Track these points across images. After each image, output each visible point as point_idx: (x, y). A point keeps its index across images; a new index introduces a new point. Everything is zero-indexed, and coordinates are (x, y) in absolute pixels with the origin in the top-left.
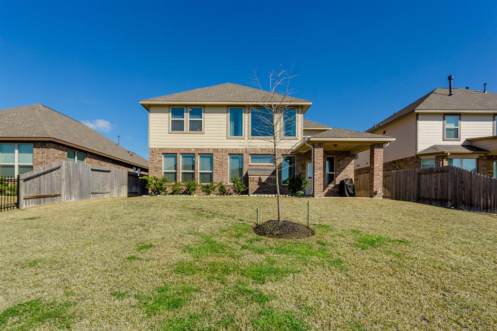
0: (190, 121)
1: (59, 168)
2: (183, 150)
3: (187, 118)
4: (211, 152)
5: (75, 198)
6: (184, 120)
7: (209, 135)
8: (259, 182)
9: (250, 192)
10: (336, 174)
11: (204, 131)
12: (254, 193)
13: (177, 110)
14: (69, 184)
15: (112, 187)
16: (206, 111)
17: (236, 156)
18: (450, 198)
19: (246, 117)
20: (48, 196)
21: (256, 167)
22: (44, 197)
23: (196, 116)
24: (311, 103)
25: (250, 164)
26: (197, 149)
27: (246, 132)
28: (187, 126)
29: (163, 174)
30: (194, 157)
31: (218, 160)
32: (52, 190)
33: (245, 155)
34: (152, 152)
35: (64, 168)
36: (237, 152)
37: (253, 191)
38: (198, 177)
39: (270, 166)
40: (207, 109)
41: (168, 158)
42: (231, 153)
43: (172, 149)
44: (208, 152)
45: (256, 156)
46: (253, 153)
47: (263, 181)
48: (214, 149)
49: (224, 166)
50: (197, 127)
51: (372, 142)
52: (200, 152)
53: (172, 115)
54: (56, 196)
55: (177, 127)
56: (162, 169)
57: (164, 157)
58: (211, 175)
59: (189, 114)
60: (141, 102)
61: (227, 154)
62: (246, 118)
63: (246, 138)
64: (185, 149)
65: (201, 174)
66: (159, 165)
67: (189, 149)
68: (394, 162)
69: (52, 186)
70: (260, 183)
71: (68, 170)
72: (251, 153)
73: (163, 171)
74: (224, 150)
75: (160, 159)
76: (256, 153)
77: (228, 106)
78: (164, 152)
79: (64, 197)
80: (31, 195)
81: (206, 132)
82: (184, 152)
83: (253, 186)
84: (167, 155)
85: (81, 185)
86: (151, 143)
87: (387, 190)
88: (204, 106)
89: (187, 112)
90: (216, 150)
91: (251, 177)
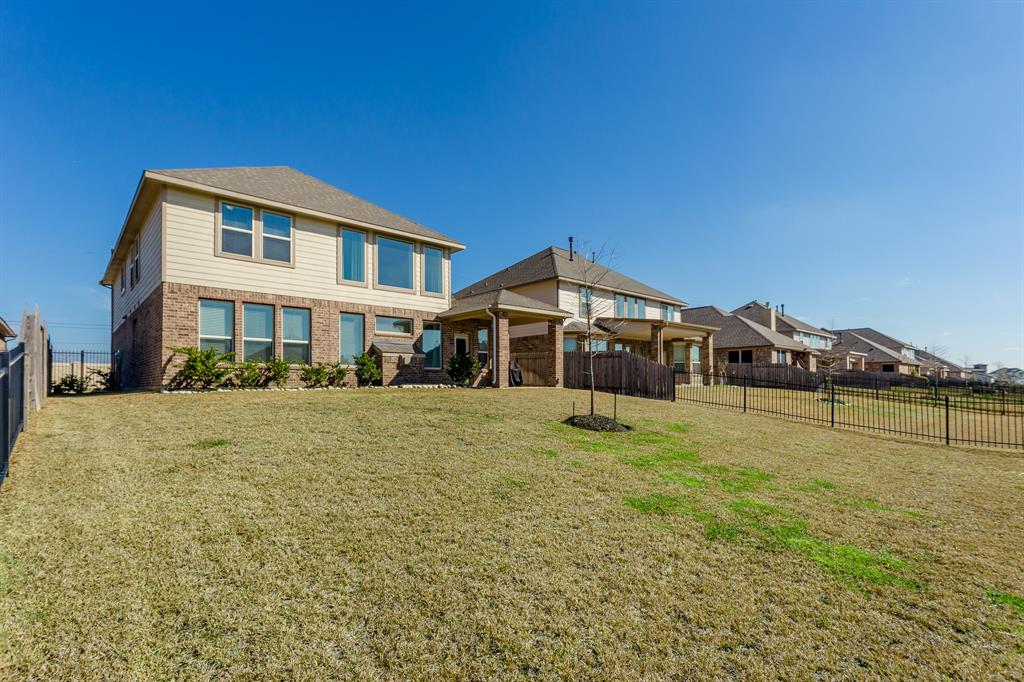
0: (265, 238)
2: (248, 294)
3: (259, 230)
4: (307, 304)
6: (251, 235)
7: (303, 271)
8: (398, 364)
9: (384, 382)
11: (294, 263)
12: (391, 384)
13: (237, 210)
16: (297, 225)
17: (353, 316)
18: (624, 386)
19: (370, 250)
21: (389, 338)
23: (276, 231)
24: (464, 247)
25: (377, 332)
26: (280, 297)
27: (371, 277)
28: (258, 246)
29: (199, 342)
30: (273, 312)
31: (321, 320)
33: (367, 315)
34: (172, 292)
36: (355, 310)
37: (389, 380)
38: (280, 351)
39: (407, 338)
41: (209, 309)
42: (344, 309)
43: (223, 291)
44: (301, 305)
45: (384, 319)
46: (381, 313)
47: (408, 361)
48: (314, 300)
49: (332, 333)
50: (279, 252)
51: (552, 316)
52: (285, 303)
53: (223, 217)
55: (235, 245)
56: (197, 333)
57: (202, 306)
58: (308, 348)
59: (261, 223)
61: (338, 312)
62: (370, 252)
63: (371, 286)
64: (254, 294)
65: (286, 345)
66: (189, 323)
67: (262, 295)
68: (526, 338)
70: (400, 364)
72: (378, 313)
73: (200, 336)
74: (332, 304)
75: (193, 309)
76: (386, 314)
77: (340, 225)
78: (202, 294)
81: (297, 265)
82: (251, 300)
83: (389, 371)
84: (207, 301)
86: (168, 272)
87: (538, 378)
88: (294, 214)
89: (258, 219)
90: (318, 303)
91: (389, 355)
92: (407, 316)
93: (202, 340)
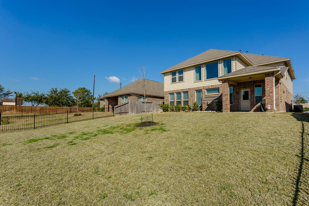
0: (179, 77)
1: (128, 103)
3: (177, 75)
4: (187, 90)
5: (134, 113)
6: (176, 77)
7: (186, 82)
8: (207, 104)
9: (203, 110)
10: (263, 96)
11: (184, 80)
12: (205, 110)
13: (173, 73)
14: (132, 109)
15: (153, 109)
16: (185, 71)
17: (199, 91)
19: (203, 69)
20: (124, 113)
21: (209, 96)
22: (122, 113)
23: (181, 74)
25: (206, 94)
26: (182, 90)
27: (203, 78)
28: (177, 79)
29: (169, 102)
30: (180, 93)
31: (190, 94)
32: (125, 111)
33: (203, 90)
35: (130, 103)
36: (199, 89)
38: (182, 103)
39: (216, 95)
40: (185, 70)
41: (171, 95)
42: (196, 89)
43: (173, 91)
44: (186, 91)
45: (209, 90)
46: (207, 88)
47: (209, 103)
49: (193, 97)
50: (181, 79)
53: (172, 75)
54: (127, 112)
55: (174, 80)
58: (188, 102)
60: (160, 73)
63: (203, 81)
64: (177, 90)
65: (184, 101)
66: (168, 99)
67: (179, 90)
69: (125, 109)
71: (131, 104)
73: (169, 101)
74: (193, 89)
75: (168, 96)
76: (209, 88)
77: (195, 66)
78: (169, 92)
79: (129, 113)
80: (118, 112)
82: (177, 92)
85: (137, 109)
86: (165, 89)
88: (184, 68)
89: (177, 73)
90: (189, 89)
91: (204, 101)
92: (216, 87)
93: (170, 102)
